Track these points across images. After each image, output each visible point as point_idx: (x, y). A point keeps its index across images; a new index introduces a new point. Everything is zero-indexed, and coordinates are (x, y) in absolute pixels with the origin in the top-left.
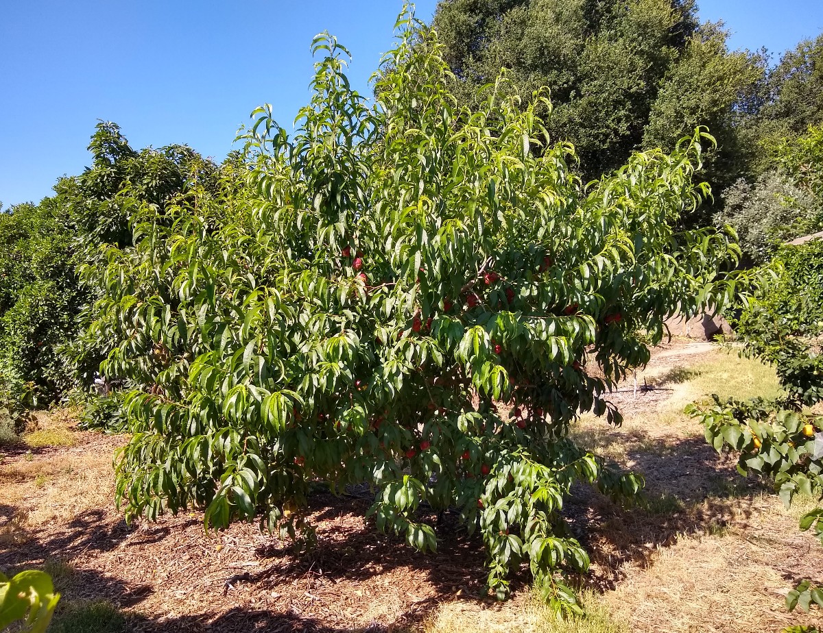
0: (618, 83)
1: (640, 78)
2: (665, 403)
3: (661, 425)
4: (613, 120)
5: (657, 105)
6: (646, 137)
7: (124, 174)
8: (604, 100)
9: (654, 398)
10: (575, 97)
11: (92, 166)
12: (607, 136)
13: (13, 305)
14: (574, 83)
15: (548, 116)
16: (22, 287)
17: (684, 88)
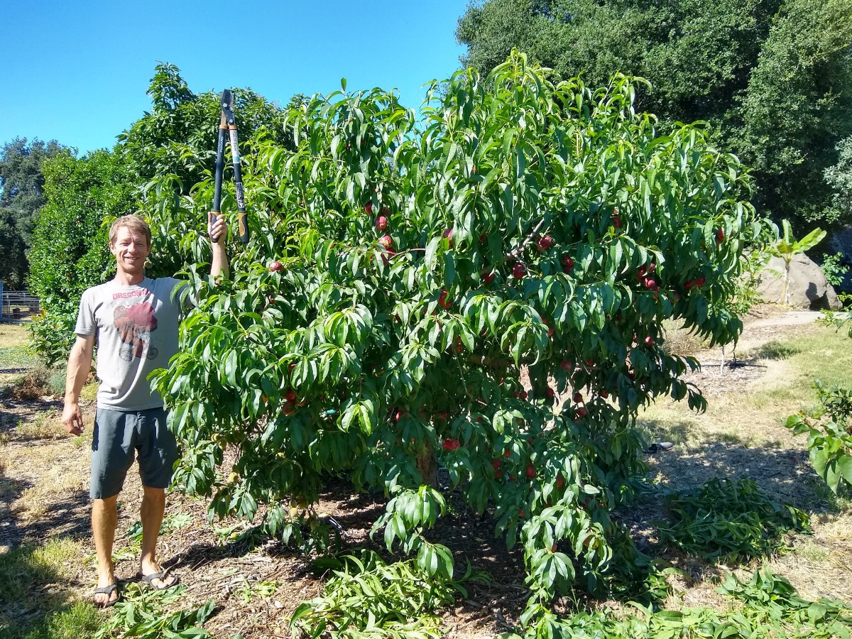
0: (725, 20)
1: (751, 14)
2: (756, 382)
3: (750, 409)
4: (716, 63)
5: (768, 44)
6: (752, 81)
7: (183, 119)
8: (707, 40)
9: (744, 376)
10: (674, 37)
11: (152, 111)
12: (708, 79)
13: (86, 252)
14: (674, 20)
15: (642, 58)
16: (95, 234)
17: (800, 25)
